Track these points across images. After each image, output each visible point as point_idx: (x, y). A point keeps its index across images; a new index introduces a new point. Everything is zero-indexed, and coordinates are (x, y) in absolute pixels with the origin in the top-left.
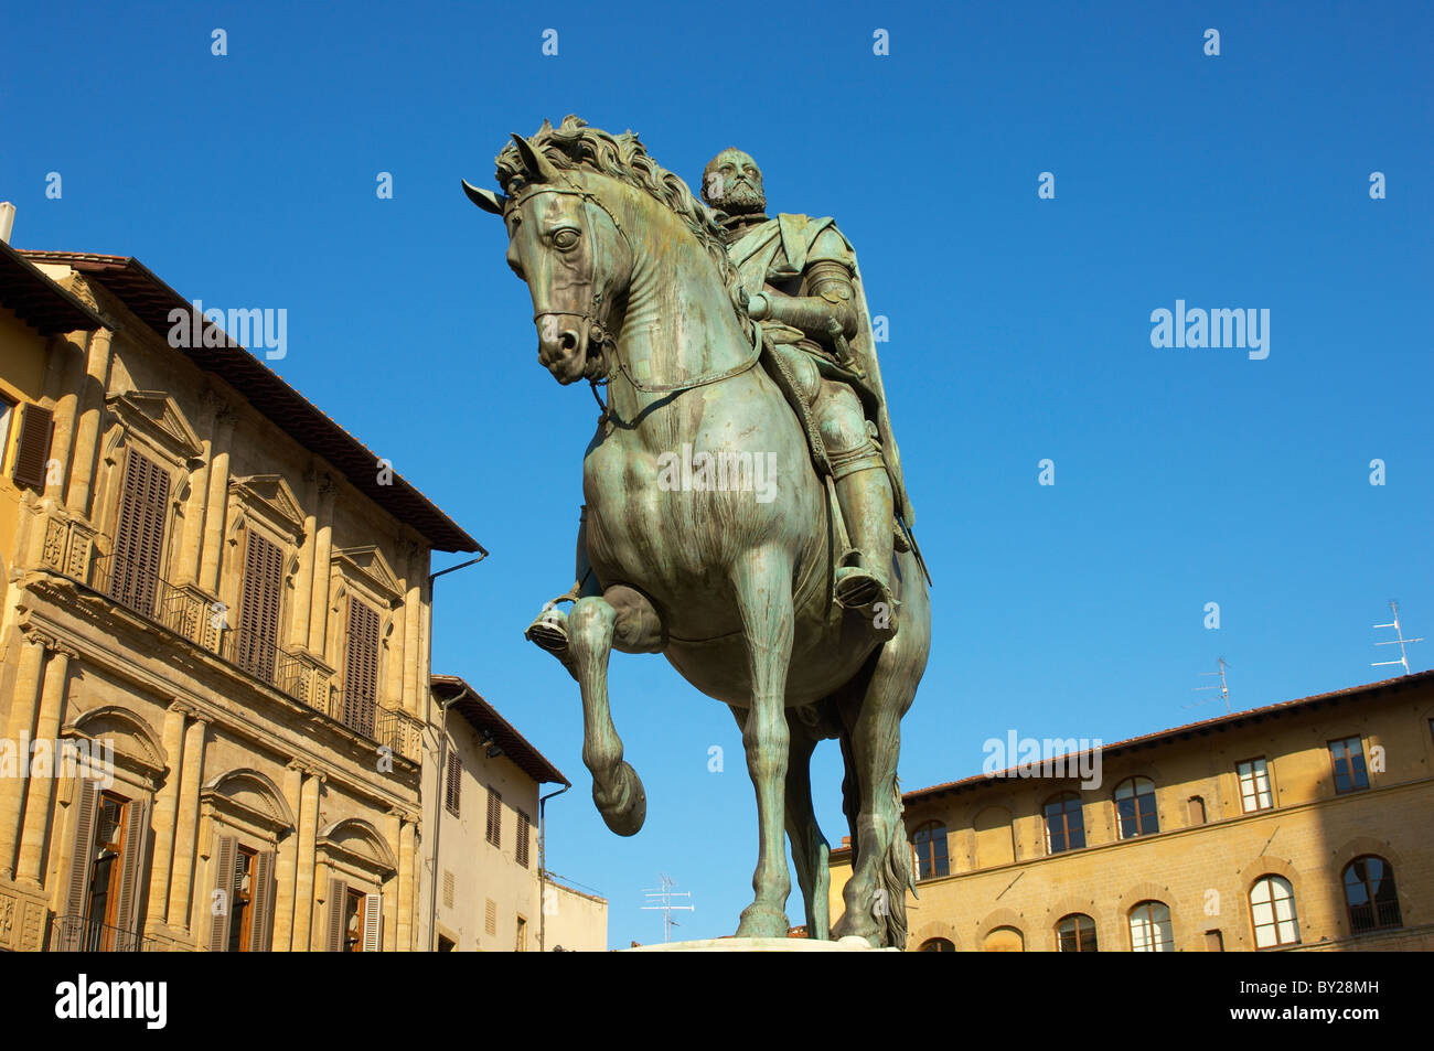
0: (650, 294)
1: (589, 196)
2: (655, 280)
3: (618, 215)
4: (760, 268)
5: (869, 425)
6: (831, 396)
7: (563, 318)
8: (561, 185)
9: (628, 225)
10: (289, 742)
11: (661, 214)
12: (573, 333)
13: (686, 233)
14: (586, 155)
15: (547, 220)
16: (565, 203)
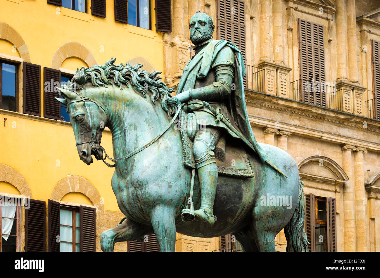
0: (117, 125)
1: (86, 100)
2: (117, 119)
3: (99, 102)
4: (194, 75)
5: (211, 146)
6: (198, 136)
7: (84, 145)
8: (77, 98)
9: (104, 104)
10: (340, 136)
11: (116, 95)
12: (85, 150)
13: (128, 97)
14: (89, 80)
15: (73, 113)
16: (78, 106)
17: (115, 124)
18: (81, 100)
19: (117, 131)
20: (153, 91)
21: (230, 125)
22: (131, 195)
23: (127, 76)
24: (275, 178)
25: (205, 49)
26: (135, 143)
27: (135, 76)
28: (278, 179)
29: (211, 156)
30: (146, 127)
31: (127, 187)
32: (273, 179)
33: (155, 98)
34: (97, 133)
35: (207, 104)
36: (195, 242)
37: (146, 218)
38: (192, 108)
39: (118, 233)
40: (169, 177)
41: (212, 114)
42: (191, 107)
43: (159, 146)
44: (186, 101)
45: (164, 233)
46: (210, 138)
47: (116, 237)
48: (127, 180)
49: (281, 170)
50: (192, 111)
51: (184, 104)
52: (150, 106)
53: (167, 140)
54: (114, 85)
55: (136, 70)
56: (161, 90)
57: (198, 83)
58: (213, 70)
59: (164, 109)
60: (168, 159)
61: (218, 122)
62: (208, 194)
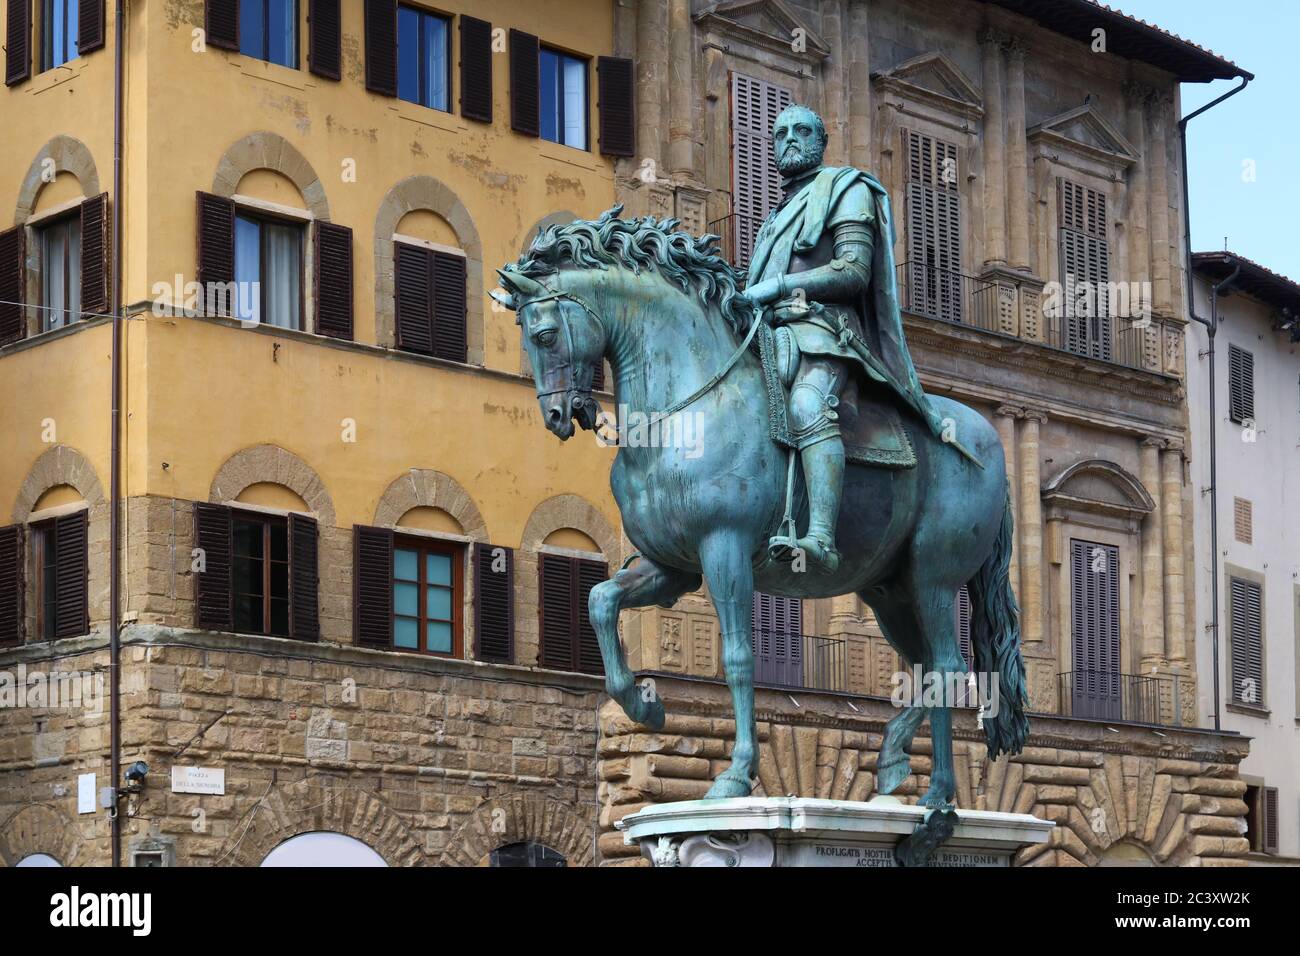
1: (562, 297)
2: (627, 339)
3: (589, 302)
4: (787, 243)
5: (829, 398)
6: (802, 378)
7: (553, 396)
8: (541, 294)
9: (599, 307)
10: (991, 386)
11: (626, 287)
12: (558, 408)
13: (653, 291)
14: (567, 253)
15: (532, 326)
16: (543, 310)
17: (622, 349)
18: (550, 296)
19: (626, 366)
20: (702, 277)
21: (867, 353)
22: (657, 505)
23: (648, 245)
24: (958, 469)
25: (810, 187)
26: (667, 393)
27: (663, 246)
28: (965, 473)
29: (831, 421)
30: (690, 359)
31: (649, 489)
32: (955, 472)
33: (708, 294)
34: (584, 371)
35: (821, 307)
36: (683, 616)
37: (688, 557)
38: (784, 317)
39: (626, 590)
40: (741, 464)
41: (830, 328)
42: (782, 313)
43: (719, 398)
44: (770, 302)
45: (730, 589)
46: (829, 383)
47: (622, 597)
48: (649, 472)
49: (971, 452)
50: (785, 323)
51: (766, 307)
52: (699, 311)
53: (735, 386)
54: (620, 265)
55: (667, 232)
56: (721, 276)
57: (797, 261)
58: (829, 232)
59: (725, 318)
60: (739, 427)
61: (843, 348)
62: (825, 504)
